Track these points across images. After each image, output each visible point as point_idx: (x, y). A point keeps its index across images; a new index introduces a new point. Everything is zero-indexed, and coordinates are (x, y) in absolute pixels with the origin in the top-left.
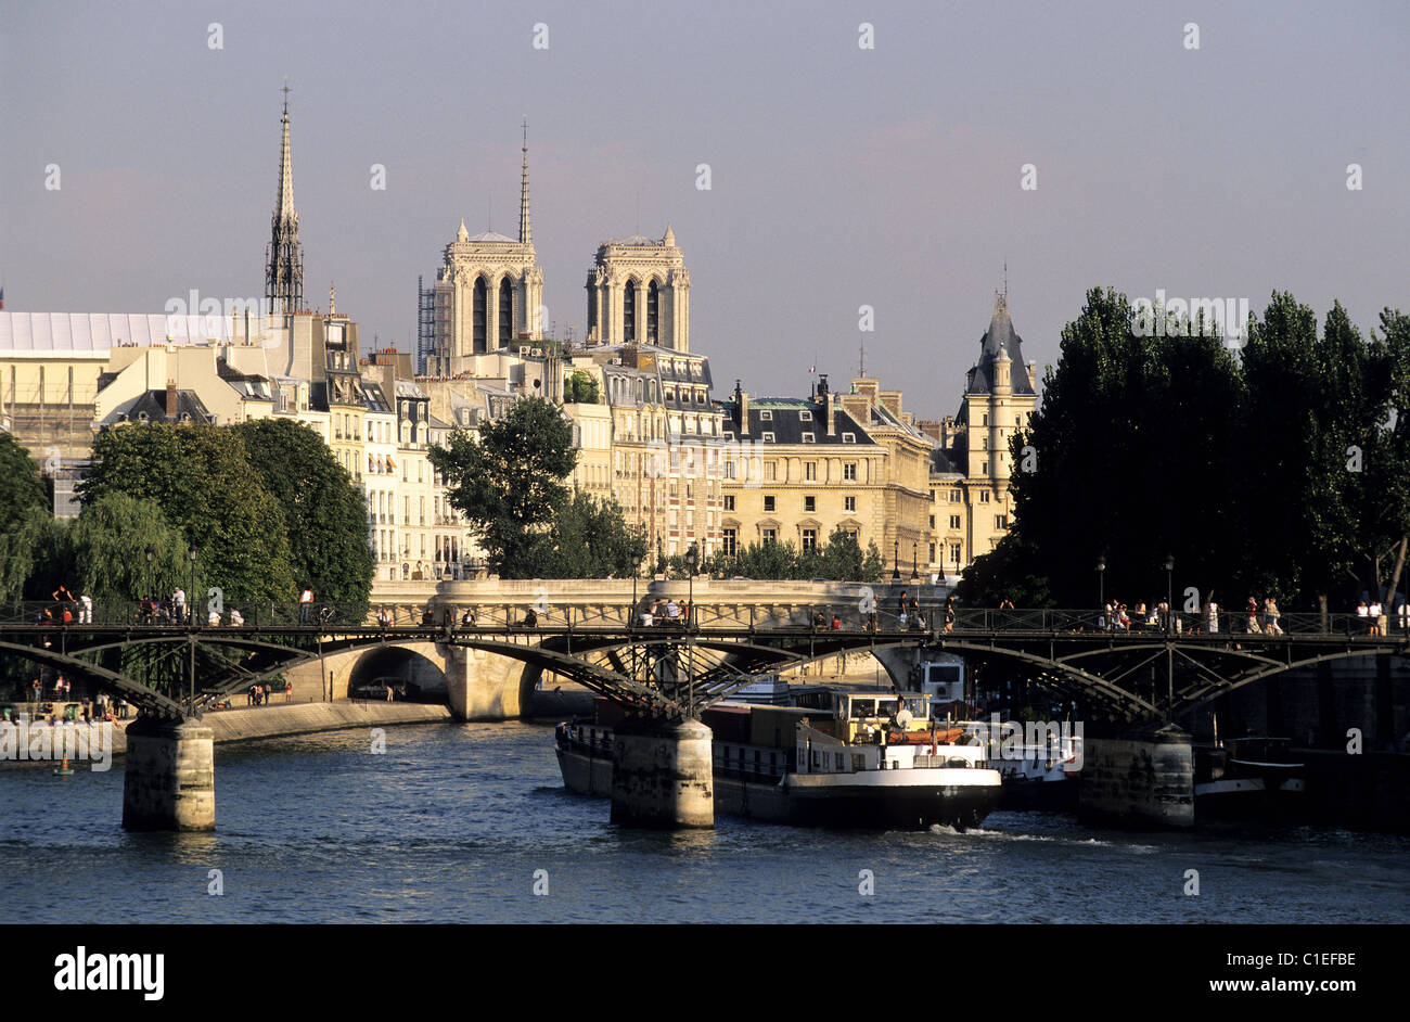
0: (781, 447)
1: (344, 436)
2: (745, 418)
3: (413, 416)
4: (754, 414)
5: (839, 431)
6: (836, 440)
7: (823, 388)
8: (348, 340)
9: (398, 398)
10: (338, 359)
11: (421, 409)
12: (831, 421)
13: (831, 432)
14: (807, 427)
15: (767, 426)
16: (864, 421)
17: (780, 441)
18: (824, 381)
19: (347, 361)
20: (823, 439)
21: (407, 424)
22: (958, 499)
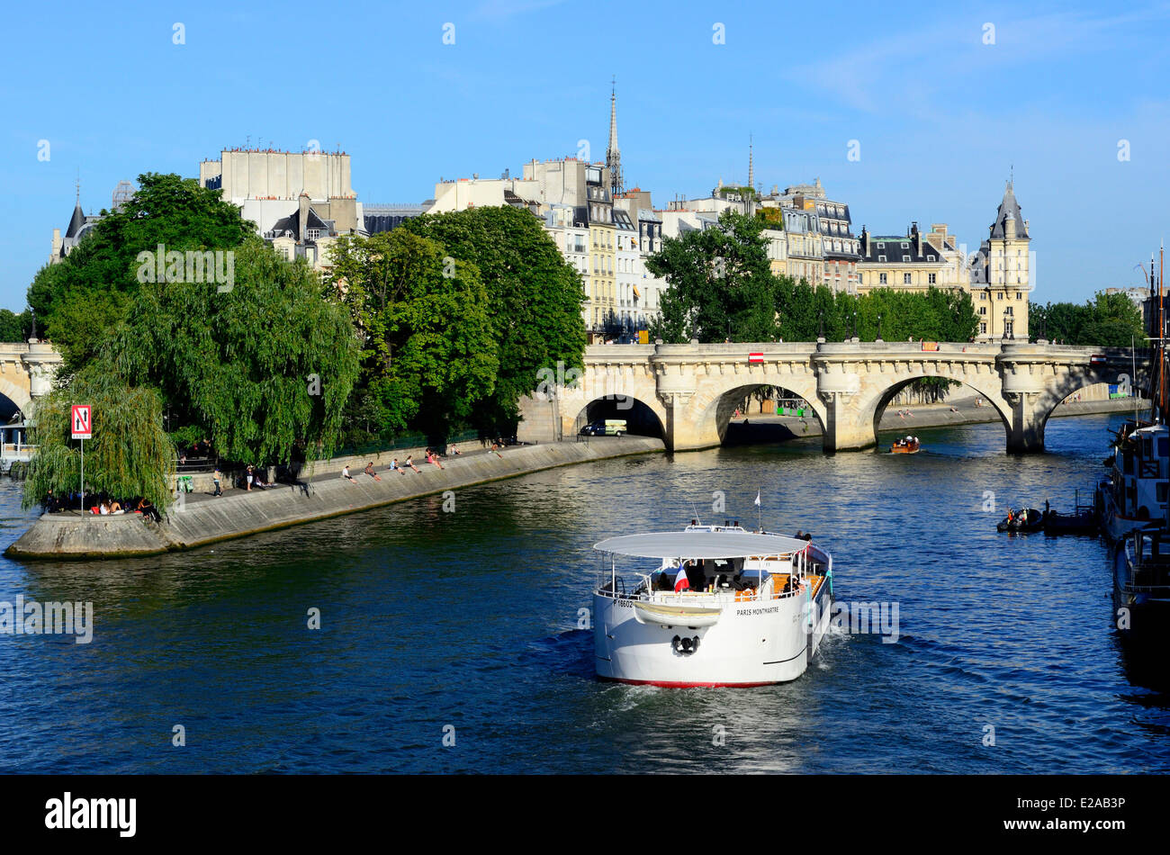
0: (890, 264)
1: (600, 246)
2: (868, 248)
3: (651, 233)
4: (873, 245)
5: (925, 253)
6: (924, 260)
7: (914, 230)
8: (603, 180)
9: (640, 221)
10: (595, 193)
11: (656, 229)
12: (920, 248)
13: (920, 255)
14: (906, 252)
15: (882, 252)
16: (940, 248)
17: (890, 260)
18: (915, 226)
19: (602, 194)
20: (916, 259)
21: (646, 238)
22: (985, 298)
